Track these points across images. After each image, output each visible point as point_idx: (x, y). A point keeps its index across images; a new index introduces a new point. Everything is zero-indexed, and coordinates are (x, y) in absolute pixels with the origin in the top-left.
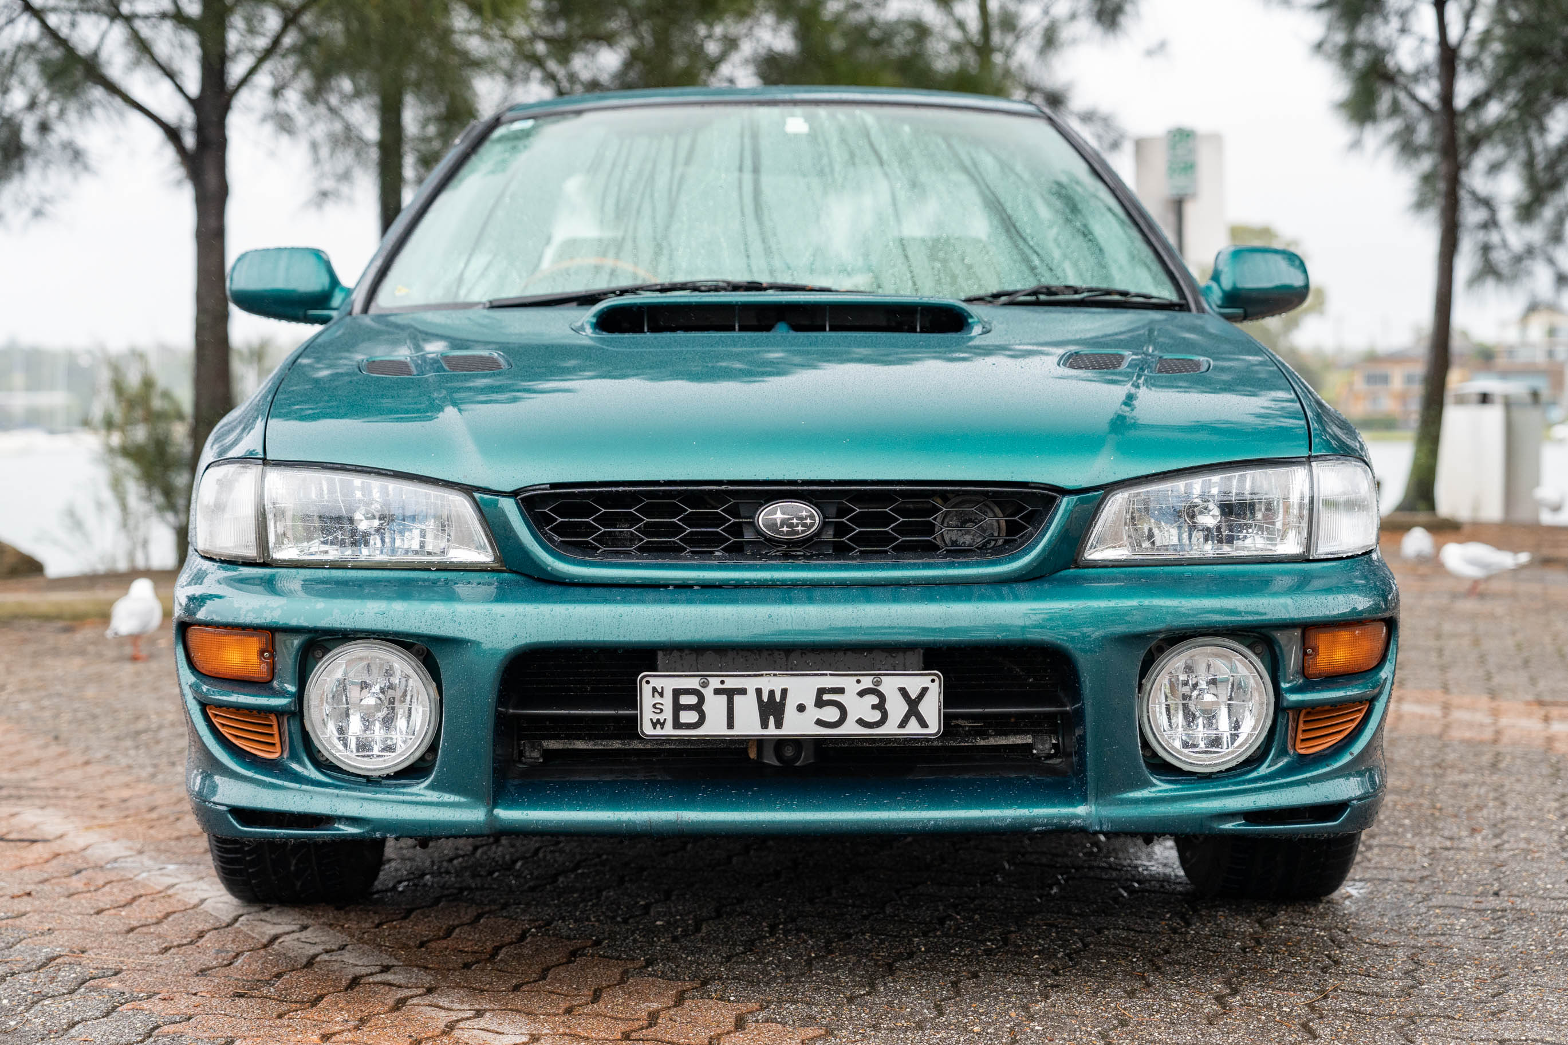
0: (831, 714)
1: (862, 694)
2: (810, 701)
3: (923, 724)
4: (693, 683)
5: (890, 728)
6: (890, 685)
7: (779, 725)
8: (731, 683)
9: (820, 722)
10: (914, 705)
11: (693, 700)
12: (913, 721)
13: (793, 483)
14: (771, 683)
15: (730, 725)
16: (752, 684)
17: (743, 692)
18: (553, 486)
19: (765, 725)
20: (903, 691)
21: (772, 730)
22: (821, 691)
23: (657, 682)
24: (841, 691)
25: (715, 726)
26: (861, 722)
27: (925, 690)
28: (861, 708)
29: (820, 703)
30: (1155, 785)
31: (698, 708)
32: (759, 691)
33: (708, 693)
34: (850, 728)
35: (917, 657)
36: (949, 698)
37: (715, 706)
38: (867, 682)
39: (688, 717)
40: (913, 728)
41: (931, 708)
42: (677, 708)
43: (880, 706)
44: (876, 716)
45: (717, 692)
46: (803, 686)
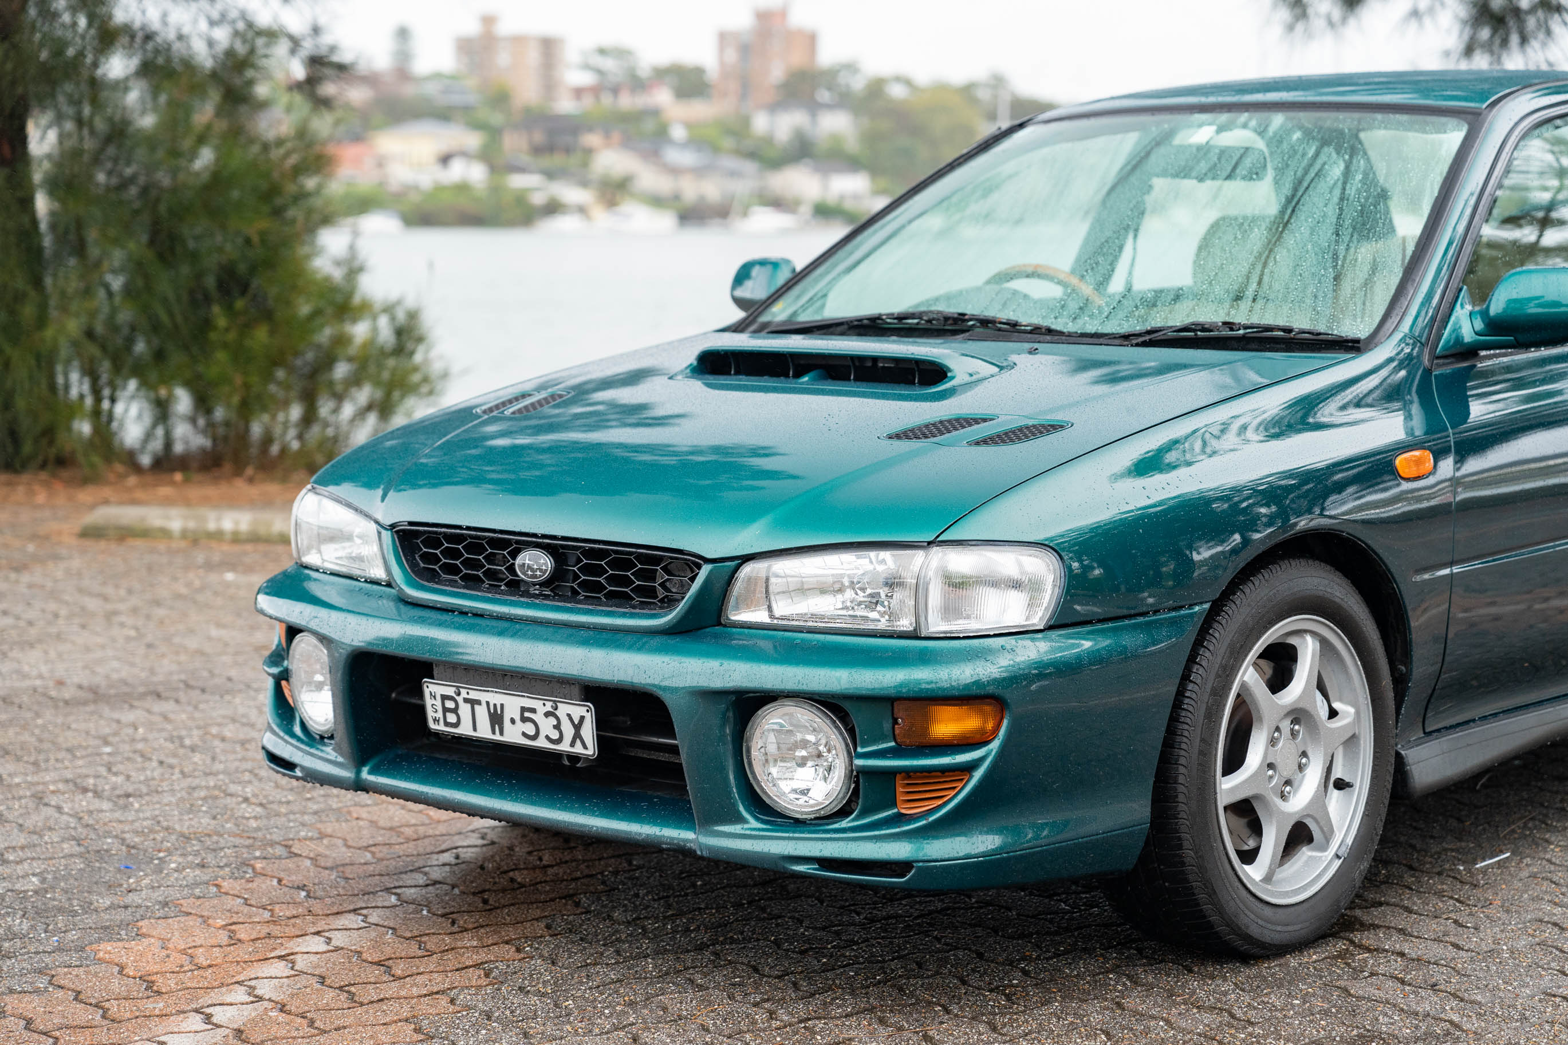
0: (530, 729)
1: (547, 714)
2: (517, 718)
3: (585, 747)
4: (450, 691)
5: (565, 747)
6: (564, 710)
7: (502, 733)
8: (474, 695)
9: (524, 734)
10: (578, 727)
11: (450, 704)
12: (578, 742)
13: (535, 535)
14: (494, 697)
15: (475, 729)
16: (483, 697)
17: (479, 702)
18: (411, 524)
19: (494, 733)
20: (569, 715)
21: (497, 737)
22: (523, 709)
23: (432, 687)
24: (533, 711)
25: (465, 729)
26: (547, 737)
27: (582, 718)
28: (547, 726)
29: (524, 720)
31: (455, 711)
32: (488, 703)
33: (460, 699)
34: (542, 743)
35: (576, 690)
36: (601, 724)
37: (465, 710)
38: (549, 706)
39: (452, 718)
40: (578, 749)
41: (588, 732)
42: (445, 710)
43: (557, 727)
44: (555, 735)
45: (466, 700)
46: (512, 704)
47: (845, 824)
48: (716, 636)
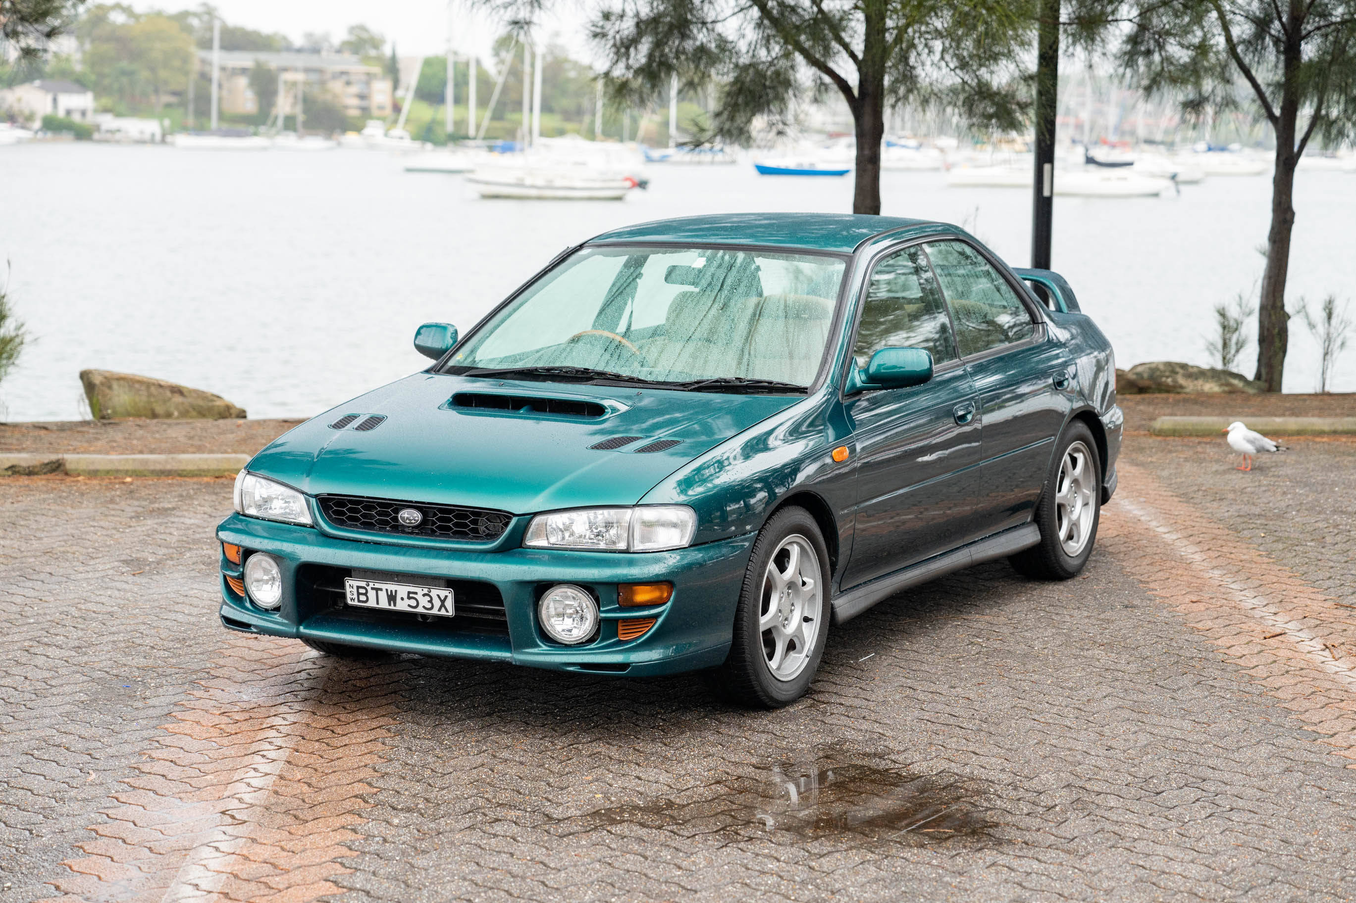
0: (413, 603)
1: (424, 595)
2: (405, 597)
3: (447, 611)
4: (363, 584)
5: (435, 611)
6: (434, 592)
7: (395, 605)
8: (377, 586)
9: (409, 606)
10: (443, 602)
11: (363, 591)
12: (443, 609)
13: (411, 502)
14: (392, 587)
15: (378, 603)
16: (384, 586)
17: (381, 590)
18: (329, 494)
19: (390, 605)
20: (438, 596)
21: (392, 607)
22: (409, 593)
23: (351, 582)
24: (416, 593)
25: (372, 603)
26: (424, 607)
27: (446, 597)
28: (424, 601)
29: (409, 598)
30: (539, 646)
31: (366, 594)
32: (387, 590)
33: (369, 588)
34: (420, 610)
35: (442, 582)
36: (457, 601)
37: (372, 594)
38: (426, 591)
39: (363, 598)
40: (443, 612)
41: (450, 604)
42: (359, 594)
43: (431, 601)
44: (429, 605)
45: (372, 589)
46: (402, 590)
47: (592, 646)
48: (520, 553)
